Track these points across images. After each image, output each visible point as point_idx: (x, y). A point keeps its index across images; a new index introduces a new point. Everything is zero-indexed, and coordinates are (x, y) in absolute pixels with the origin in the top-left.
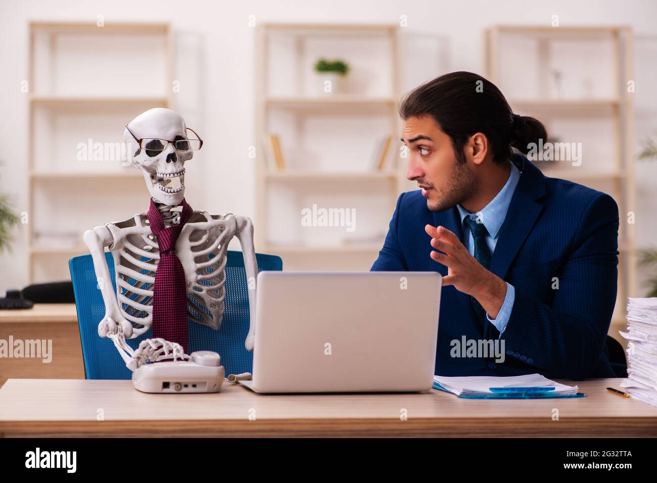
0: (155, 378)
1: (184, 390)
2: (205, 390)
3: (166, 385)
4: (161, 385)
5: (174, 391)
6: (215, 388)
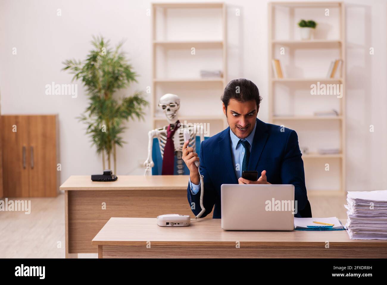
0: (164, 221)
1: (175, 225)
2: (183, 226)
3: (168, 223)
4: (166, 223)
5: (171, 226)
6: (187, 224)
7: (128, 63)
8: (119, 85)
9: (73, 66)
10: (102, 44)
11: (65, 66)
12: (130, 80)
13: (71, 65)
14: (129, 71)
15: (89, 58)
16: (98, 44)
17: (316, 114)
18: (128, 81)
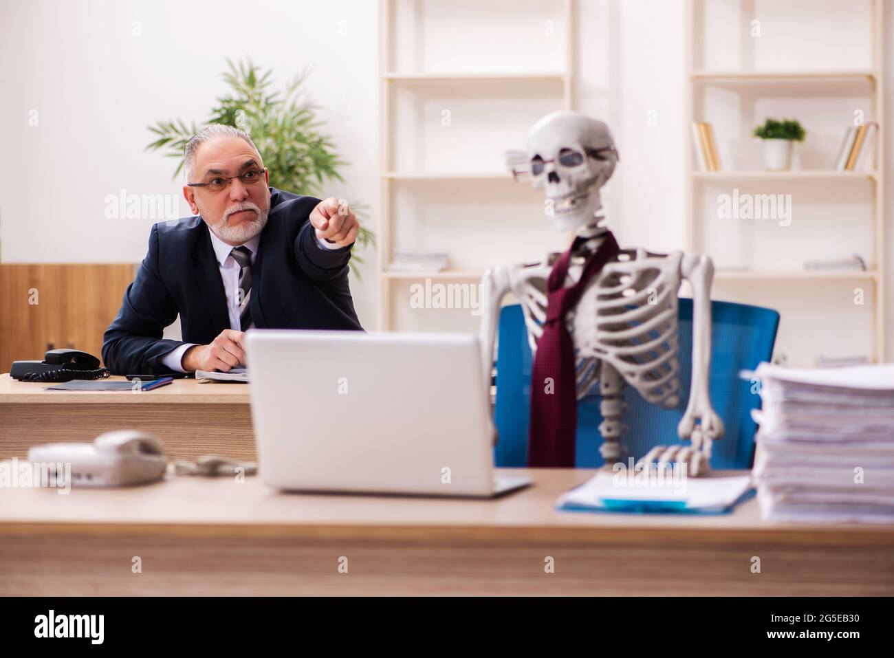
7: (322, 131)
8: (295, 187)
9: (180, 138)
10: (251, 81)
11: (158, 137)
12: (323, 174)
13: (173, 134)
14: (324, 152)
15: (217, 116)
16: (241, 79)
17: (808, 266)
18: (319, 176)
